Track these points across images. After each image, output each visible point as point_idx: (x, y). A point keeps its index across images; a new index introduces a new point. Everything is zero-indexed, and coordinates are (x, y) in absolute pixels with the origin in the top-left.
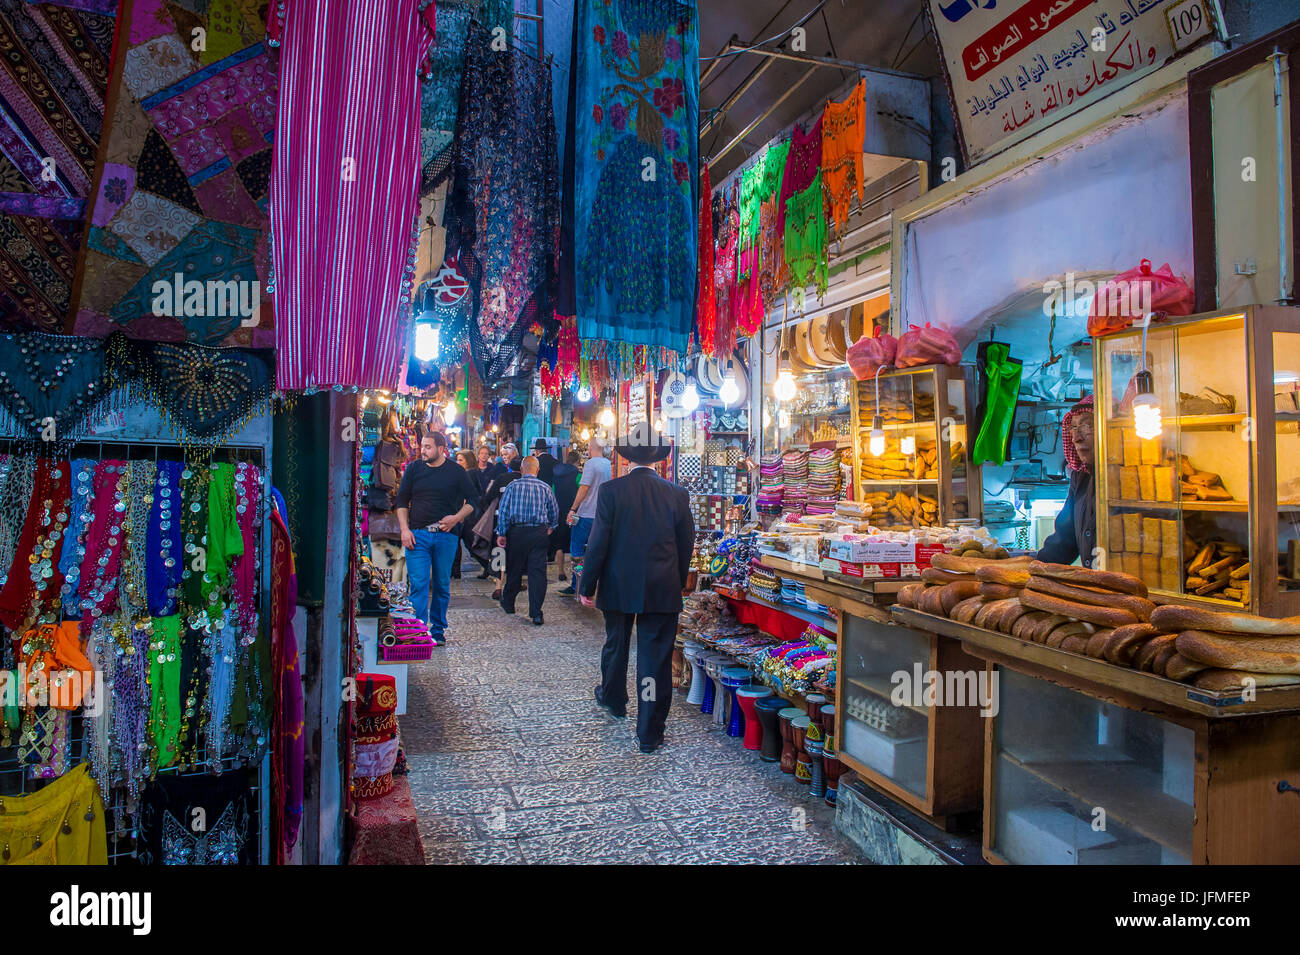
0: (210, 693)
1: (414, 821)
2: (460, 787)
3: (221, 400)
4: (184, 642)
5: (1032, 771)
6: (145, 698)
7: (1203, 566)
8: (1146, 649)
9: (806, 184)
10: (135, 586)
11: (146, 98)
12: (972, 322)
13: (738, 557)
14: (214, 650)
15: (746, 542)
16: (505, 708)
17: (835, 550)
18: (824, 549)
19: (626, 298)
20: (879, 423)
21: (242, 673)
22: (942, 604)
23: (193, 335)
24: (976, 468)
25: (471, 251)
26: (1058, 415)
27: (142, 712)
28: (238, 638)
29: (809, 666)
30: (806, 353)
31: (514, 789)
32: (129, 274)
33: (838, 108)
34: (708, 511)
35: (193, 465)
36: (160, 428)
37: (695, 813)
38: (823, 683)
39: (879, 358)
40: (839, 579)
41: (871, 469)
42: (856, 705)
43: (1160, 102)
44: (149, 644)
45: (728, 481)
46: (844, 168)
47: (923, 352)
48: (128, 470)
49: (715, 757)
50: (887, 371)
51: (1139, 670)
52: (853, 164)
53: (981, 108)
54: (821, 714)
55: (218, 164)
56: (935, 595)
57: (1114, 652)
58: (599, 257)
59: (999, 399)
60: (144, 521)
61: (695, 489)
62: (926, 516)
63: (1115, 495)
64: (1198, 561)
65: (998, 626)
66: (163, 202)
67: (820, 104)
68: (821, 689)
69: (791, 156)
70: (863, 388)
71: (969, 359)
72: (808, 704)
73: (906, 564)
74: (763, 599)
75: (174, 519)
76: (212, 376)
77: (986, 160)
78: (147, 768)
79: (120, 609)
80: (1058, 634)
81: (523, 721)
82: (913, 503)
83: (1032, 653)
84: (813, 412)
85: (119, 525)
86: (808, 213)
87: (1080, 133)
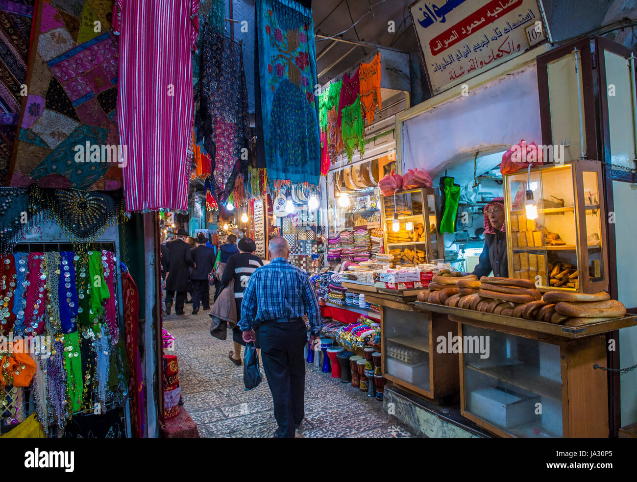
0: (97, 371)
1: (196, 427)
2: (195, 411)
3: (91, 218)
4: (81, 345)
5: (483, 372)
6: (64, 377)
7: (556, 274)
8: (541, 311)
9: (352, 102)
10: (54, 318)
11: (50, 61)
12: (437, 167)
13: (321, 284)
14: (98, 349)
15: (325, 276)
16: (207, 370)
17: (383, 278)
18: (377, 277)
19: (290, 159)
20: (396, 216)
21: (113, 359)
22: (440, 298)
23: (74, 185)
24: (441, 235)
25: (210, 138)
26: (472, 209)
27: (63, 385)
28: (110, 341)
29: (364, 334)
30: (349, 183)
31: (223, 409)
32: (41, 153)
33: (367, 65)
34: (299, 262)
35: (79, 253)
36: (61, 234)
37: (316, 411)
38: (372, 341)
39: (394, 185)
40: (385, 291)
41: (392, 238)
42: (392, 351)
43: (523, 69)
44: (63, 349)
45: (308, 247)
46: (371, 96)
47: (416, 182)
48: (45, 257)
49: (319, 383)
50: (398, 192)
51: (538, 320)
52: (376, 93)
53: (439, 68)
54: (372, 357)
55: (88, 95)
56: (436, 295)
57: (527, 314)
58: (275, 139)
59: (451, 203)
60: (56, 284)
61: (292, 252)
62: (420, 259)
63: (516, 245)
64: (554, 272)
65: (470, 307)
66: (59, 115)
67: (356, 63)
68: (372, 345)
69: (343, 88)
70: (386, 200)
71: (436, 185)
72: (366, 352)
73: (416, 282)
74: (336, 304)
75: (72, 282)
76: (85, 207)
77: (441, 93)
78: (67, 413)
79: (46, 331)
80: (499, 308)
81: (219, 375)
82: (413, 253)
83: (488, 318)
84: (354, 212)
85: (43, 287)
86: (353, 116)
87: (486, 81)
